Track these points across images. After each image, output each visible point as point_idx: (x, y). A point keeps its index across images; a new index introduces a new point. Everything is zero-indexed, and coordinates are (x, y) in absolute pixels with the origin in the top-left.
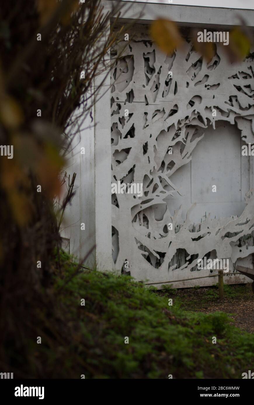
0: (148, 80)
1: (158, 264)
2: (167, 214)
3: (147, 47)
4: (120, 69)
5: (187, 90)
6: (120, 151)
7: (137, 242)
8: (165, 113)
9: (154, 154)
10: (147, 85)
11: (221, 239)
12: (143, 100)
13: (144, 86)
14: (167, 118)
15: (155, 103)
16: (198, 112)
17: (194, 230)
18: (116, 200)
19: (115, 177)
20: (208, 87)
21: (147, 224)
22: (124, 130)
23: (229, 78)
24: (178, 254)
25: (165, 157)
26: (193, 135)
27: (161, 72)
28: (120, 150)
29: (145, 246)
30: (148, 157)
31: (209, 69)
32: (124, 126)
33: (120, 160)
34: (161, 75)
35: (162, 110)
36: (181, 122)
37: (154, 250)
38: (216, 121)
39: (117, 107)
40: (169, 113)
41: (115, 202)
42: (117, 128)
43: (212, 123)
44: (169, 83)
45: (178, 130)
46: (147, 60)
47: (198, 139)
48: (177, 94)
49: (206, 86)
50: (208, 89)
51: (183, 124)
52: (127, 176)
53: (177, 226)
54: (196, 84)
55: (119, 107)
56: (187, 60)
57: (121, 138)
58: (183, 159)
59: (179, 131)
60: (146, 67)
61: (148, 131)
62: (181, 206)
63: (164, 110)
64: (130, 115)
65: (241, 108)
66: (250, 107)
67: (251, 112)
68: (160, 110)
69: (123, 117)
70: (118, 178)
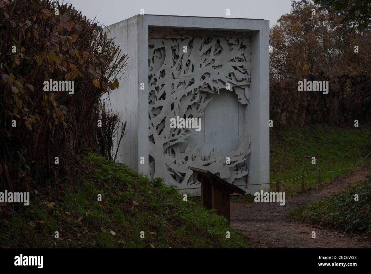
0: (175, 63)
1: (181, 181)
2: (188, 149)
3: (174, 42)
4: (157, 56)
5: (200, 69)
6: (156, 108)
7: (167, 166)
8: (186, 84)
9: (178, 110)
10: (174, 66)
11: (223, 166)
12: (171, 76)
13: (172, 67)
14: (187, 87)
15: (179, 78)
16: (207, 83)
17: (205, 159)
18: (153, 139)
19: (152, 124)
20: (214, 67)
21: (175, 155)
22: (159, 95)
23: (229, 61)
24: (194, 175)
25: (186, 112)
26: (205, 98)
27: (183, 58)
29: (172, 169)
30: (175, 112)
31: (216, 56)
32: (159, 93)
33: (156, 114)
34: (183, 60)
35: (183, 82)
36: (196, 90)
37: (178, 172)
38: (220, 89)
39: (154, 80)
40: (189, 84)
41: (152, 140)
42: (154, 93)
43: (217, 90)
44: (189, 65)
45: (195, 95)
46: (174, 50)
47: (208, 101)
48: (193, 72)
49: (213, 67)
50: (215, 68)
51: (198, 91)
52: (161, 124)
53: (194, 157)
54: (206, 65)
55: (156, 80)
56: (200, 50)
57: (156, 100)
58: (198, 113)
59: (196, 96)
60: (173, 55)
61: (174, 96)
62: (197, 143)
63: (185, 82)
64: (163, 85)
65: (237, 81)
66: (243, 80)
67: (244, 83)
68: (182, 82)
69: (158, 87)
70: (155, 125)
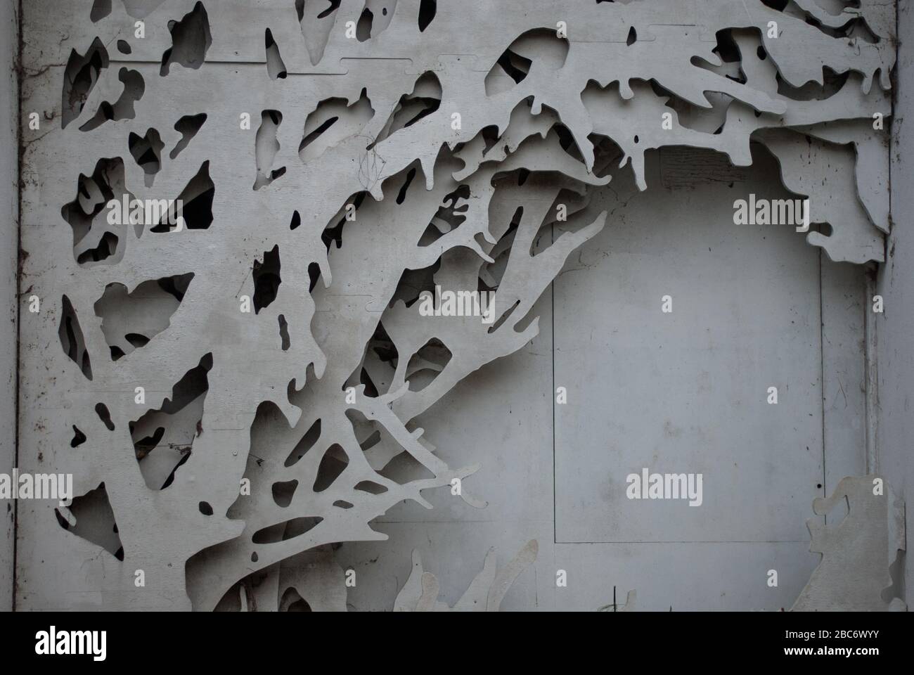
6: (130, 291)
8: (371, 112)
9: (308, 306)
12: (260, 52)
14: (380, 138)
15: (318, 69)
16: (544, 107)
18: (111, 520)
19: (102, 411)
22: (161, 194)
28: (131, 289)
30: (282, 319)
32: (158, 177)
35: (354, 98)
36: (463, 156)
38: (649, 153)
39: (121, 87)
40: (397, 111)
41: (102, 531)
42: (121, 181)
43: (630, 159)
45: (454, 196)
47: (568, 242)
48: (432, 24)
51: (471, 167)
57: (141, 228)
58: (492, 330)
59: (461, 202)
61: (281, 199)
63: (365, 99)
64: (190, 125)
65: (784, 88)
66: (834, 81)
67: (843, 104)
68: (345, 101)
69: (153, 133)
70: (122, 418)
